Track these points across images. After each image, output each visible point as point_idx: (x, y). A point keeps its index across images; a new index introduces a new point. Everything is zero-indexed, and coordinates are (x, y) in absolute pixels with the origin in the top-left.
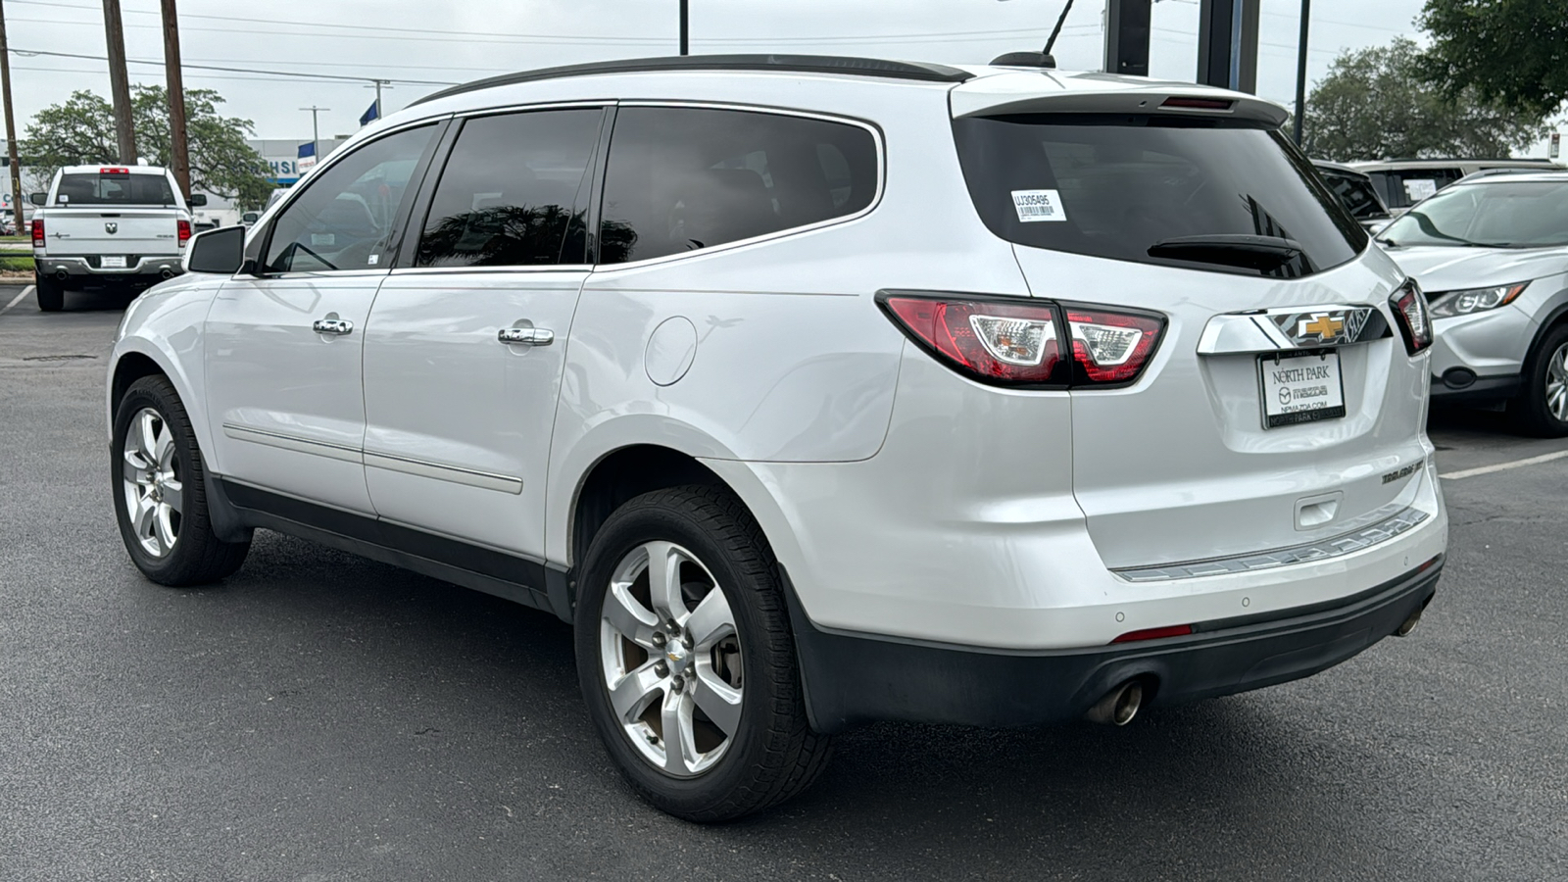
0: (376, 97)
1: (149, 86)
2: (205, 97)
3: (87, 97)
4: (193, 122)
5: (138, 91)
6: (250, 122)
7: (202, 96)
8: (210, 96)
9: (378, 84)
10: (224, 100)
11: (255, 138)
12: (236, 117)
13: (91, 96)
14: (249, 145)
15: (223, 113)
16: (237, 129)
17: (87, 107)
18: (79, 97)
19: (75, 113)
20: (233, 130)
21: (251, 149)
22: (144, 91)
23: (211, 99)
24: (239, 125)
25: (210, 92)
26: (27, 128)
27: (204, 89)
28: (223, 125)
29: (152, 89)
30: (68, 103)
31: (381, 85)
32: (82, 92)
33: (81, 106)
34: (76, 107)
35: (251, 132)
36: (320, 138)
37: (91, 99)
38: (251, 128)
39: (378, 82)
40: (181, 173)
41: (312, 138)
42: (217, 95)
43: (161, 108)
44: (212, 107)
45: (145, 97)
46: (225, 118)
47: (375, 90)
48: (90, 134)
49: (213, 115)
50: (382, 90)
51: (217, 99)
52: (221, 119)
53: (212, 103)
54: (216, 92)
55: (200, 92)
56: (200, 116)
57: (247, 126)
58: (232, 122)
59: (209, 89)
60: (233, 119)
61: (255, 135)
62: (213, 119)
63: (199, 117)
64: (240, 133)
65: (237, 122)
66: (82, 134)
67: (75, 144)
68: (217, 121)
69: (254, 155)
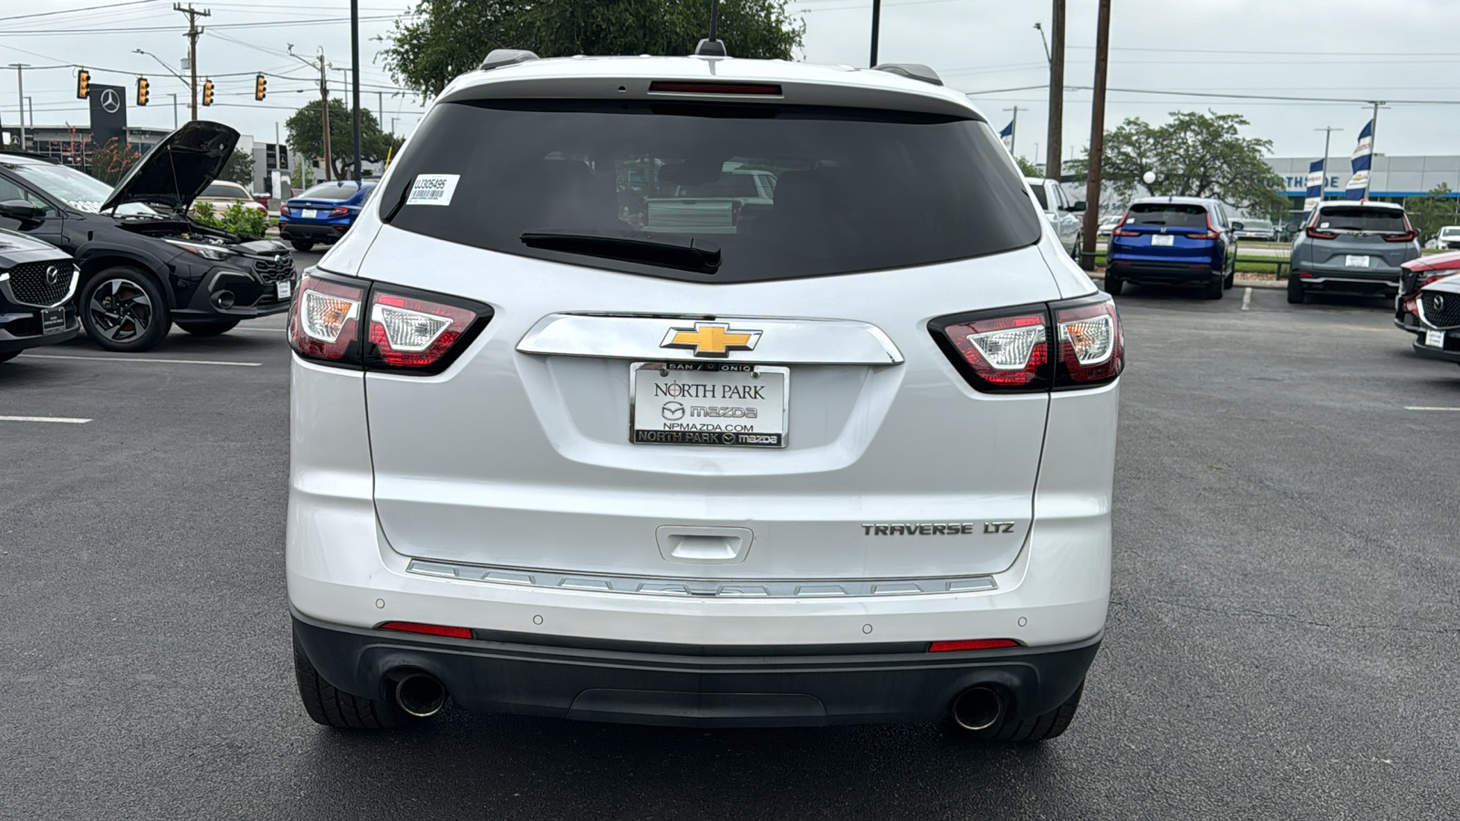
0: (1372, 117)
1: (1186, 113)
2: (1232, 121)
3: (1135, 124)
4: (1221, 143)
5: (1176, 117)
6: (1270, 142)
7: (1229, 120)
8: (1237, 120)
9: (1376, 105)
10: (1248, 123)
11: (1272, 156)
12: (1257, 137)
13: (1139, 122)
14: (1266, 162)
15: (1245, 134)
16: (1258, 147)
17: (1133, 131)
18: (1129, 123)
19: (1123, 136)
20: (1253, 148)
21: (1266, 165)
22: (1181, 117)
23: (1237, 122)
24: (1260, 145)
25: (1237, 116)
26: (1083, 149)
27: (1232, 114)
28: (1245, 144)
29: (1190, 115)
30: (1118, 129)
31: (1379, 106)
32: (1132, 119)
33: (1128, 131)
34: (1124, 132)
35: (1269, 150)
36: (1329, 156)
37: (1139, 125)
38: (1270, 147)
39: (1375, 103)
40: (1093, 184)
41: (1323, 156)
42: (1243, 119)
43: (1194, 131)
44: (1235, 130)
45: (1182, 122)
46: (1248, 139)
47: (1373, 111)
48: (1133, 154)
49: (1236, 136)
50: (1379, 111)
51: (1243, 122)
52: (1244, 140)
53: (1236, 126)
54: (1242, 116)
55: (1229, 116)
56: (1227, 137)
57: (1267, 145)
58: (1253, 142)
59: (1236, 113)
60: (1255, 140)
61: (1273, 153)
62: (1237, 140)
63: (1224, 138)
64: (1259, 151)
65: (1258, 142)
66: (1125, 154)
67: (1118, 162)
68: (1240, 142)
69: (1268, 170)
